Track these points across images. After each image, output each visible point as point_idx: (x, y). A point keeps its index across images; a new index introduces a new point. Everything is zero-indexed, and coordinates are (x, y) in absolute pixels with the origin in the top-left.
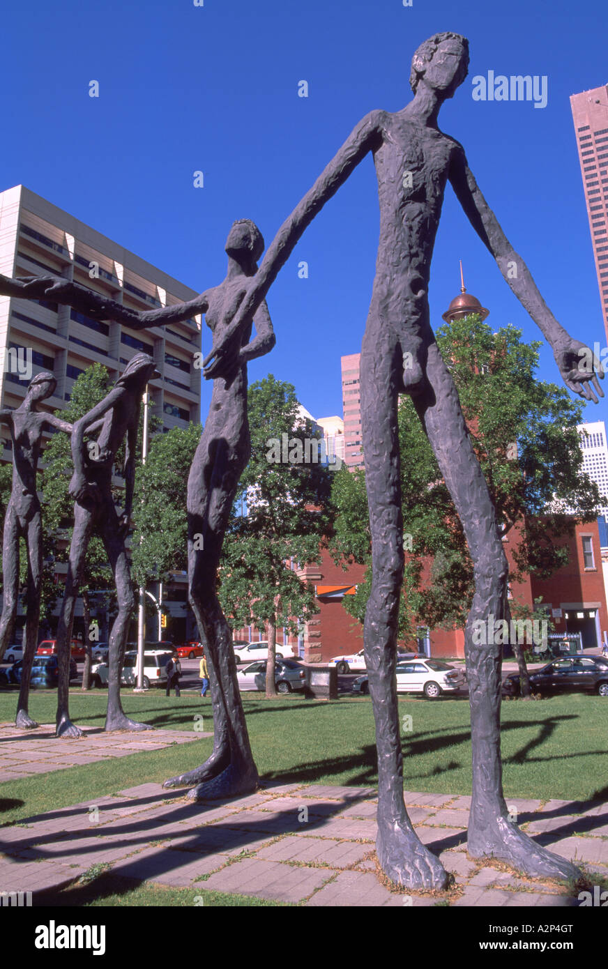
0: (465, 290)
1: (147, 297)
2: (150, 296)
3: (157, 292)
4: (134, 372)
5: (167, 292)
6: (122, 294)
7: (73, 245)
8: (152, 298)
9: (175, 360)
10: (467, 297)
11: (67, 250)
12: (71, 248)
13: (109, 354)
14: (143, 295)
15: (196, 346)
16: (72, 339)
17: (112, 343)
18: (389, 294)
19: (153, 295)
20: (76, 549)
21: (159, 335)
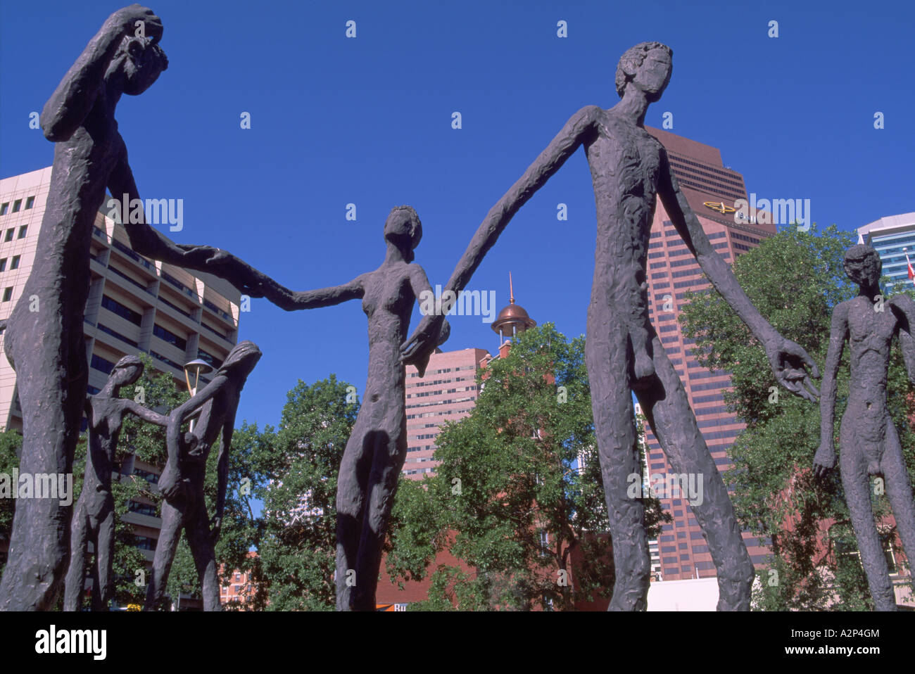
0: (514, 301)
1: (184, 288)
2: (187, 288)
3: (195, 284)
4: (238, 360)
5: (205, 284)
6: (159, 284)
7: (112, 229)
8: (190, 290)
9: (208, 356)
10: (515, 308)
11: (105, 233)
12: (110, 232)
13: (139, 346)
14: (180, 286)
15: (231, 342)
16: (101, 327)
17: (143, 335)
18: (615, 284)
19: (191, 286)
20: (163, 555)
21: (193, 329)
